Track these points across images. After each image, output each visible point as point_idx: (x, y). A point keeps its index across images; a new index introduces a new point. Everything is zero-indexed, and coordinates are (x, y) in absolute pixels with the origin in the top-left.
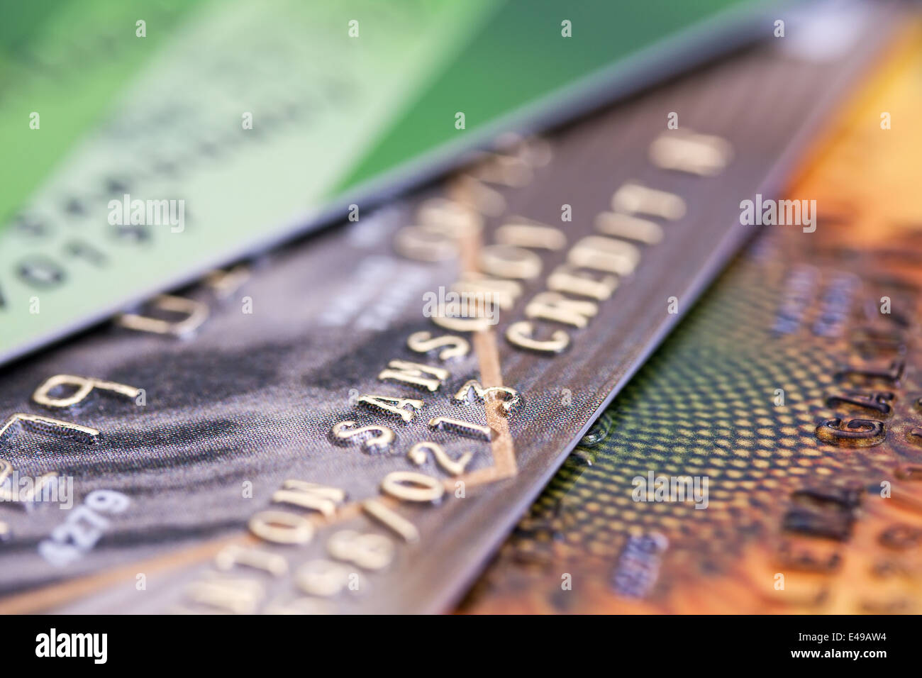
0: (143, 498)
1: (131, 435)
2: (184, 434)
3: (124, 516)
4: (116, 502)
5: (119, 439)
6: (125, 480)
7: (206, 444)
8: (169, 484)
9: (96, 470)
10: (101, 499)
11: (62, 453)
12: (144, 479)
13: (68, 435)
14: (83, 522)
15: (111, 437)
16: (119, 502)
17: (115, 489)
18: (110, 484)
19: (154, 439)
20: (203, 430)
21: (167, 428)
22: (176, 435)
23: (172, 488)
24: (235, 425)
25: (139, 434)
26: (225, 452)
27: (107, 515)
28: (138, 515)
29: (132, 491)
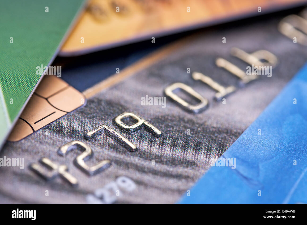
0: (142, 188)
1: (150, 154)
2: (173, 162)
3: (131, 194)
4: (130, 186)
5: (144, 154)
6: (138, 175)
7: (180, 170)
8: (157, 185)
9: (127, 165)
10: (124, 181)
11: (117, 152)
12: (147, 178)
13: (122, 143)
14: (111, 191)
15: (141, 151)
16: (131, 186)
17: (132, 179)
18: (130, 175)
19: (159, 159)
20: (182, 163)
21: (167, 156)
22: (169, 161)
23: (157, 188)
24: (197, 166)
25: (154, 154)
26: (187, 177)
27: (123, 191)
28: (136, 196)
29: (138, 182)
